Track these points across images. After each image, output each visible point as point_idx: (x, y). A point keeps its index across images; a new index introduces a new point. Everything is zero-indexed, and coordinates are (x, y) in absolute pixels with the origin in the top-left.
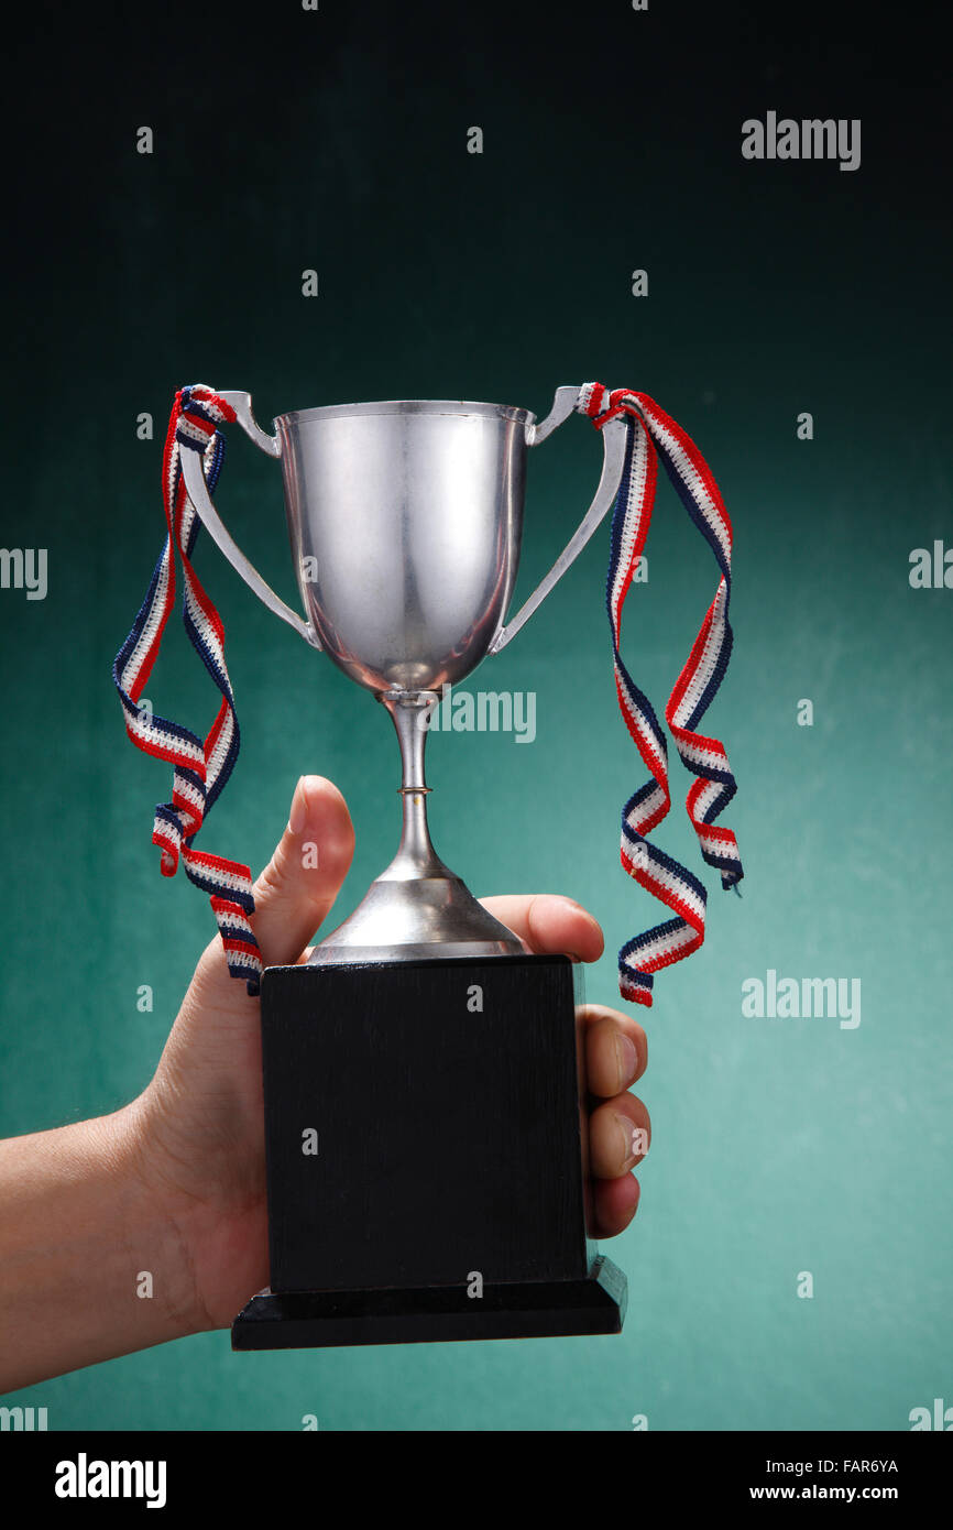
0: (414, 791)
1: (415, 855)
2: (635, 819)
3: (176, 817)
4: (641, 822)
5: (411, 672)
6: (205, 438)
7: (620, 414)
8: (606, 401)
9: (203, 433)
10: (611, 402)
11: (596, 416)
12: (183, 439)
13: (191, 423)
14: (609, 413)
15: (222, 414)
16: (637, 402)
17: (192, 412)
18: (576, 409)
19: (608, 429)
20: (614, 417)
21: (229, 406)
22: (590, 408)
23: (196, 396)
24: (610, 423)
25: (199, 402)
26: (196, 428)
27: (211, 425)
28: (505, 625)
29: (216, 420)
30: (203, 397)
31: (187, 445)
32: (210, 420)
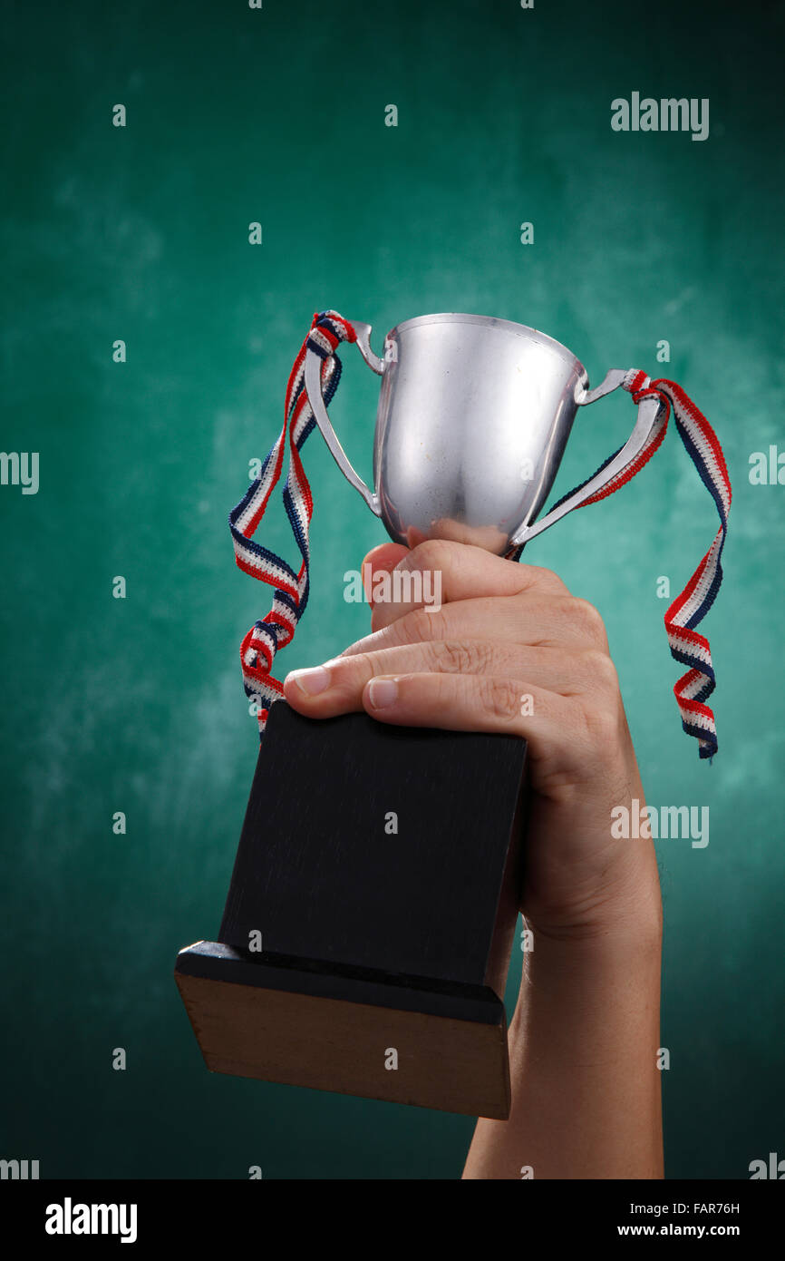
3: (274, 632)
6: (328, 348)
7: (655, 395)
8: (646, 384)
9: (329, 343)
10: (651, 386)
11: (636, 392)
12: (312, 345)
13: (320, 334)
14: (646, 392)
15: (345, 332)
16: (670, 391)
17: (324, 325)
18: (622, 384)
19: (643, 404)
20: (650, 395)
21: (353, 330)
22: (633, 386)
23: (329, 317)
24: (646, 399)
25: (331, 320)
26: (324, 338)
27: (335, 339)
28: (530, 524)
29: (340, 336)
30: (333, 317)
31: (313, 350)
32: (336, 335)
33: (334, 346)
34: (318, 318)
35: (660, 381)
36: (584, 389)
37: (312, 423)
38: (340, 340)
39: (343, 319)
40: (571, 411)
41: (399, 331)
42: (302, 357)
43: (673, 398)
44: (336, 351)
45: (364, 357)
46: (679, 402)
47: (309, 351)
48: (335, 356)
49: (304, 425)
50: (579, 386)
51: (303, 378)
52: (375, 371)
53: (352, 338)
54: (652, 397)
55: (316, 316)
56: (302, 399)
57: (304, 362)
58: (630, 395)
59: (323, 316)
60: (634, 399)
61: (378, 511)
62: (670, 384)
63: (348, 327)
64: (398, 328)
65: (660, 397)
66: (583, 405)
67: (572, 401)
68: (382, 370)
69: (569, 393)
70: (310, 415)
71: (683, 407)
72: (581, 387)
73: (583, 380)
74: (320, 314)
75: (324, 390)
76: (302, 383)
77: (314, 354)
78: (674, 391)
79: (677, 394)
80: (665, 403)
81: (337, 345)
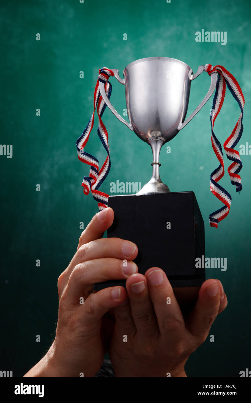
0: (156, 163)
1: (155, 177)
2: (214, 178)
3: (90, 180)
4: (216, 179)
5: (157, 133)
6: (106, 80)
7: (216, 71)
8: (212, 68)
9: (105, 78)
10: (214, 68)
11: (209, 71)
12: (100, 80)
13: (102, 75)
14: (212, 71)
15: (110, 73)
16: (220, 69)
17: (103, 72)
18: (204, 70)
19: (212, 75)
20: (214, 72)
21: (112, 72)
22: (207, 70)
23: (104, 69)
24: (213, 73)
25: (104, 70)
26: (104, 77)
27: (107, 76)
28: (183, 122)
29: (109, 75)
30: (105, 69)
31: (101, 82)
32: (107, 75)
33: (108, 79)
34: (100, 71)
35: (216, 66)
36: (192, 74)
37: (105, 105)
38: (109, 76)
39: (108, 69)
40: (189, 82)
41: (127, 69)
42: (98, 84)
43: (222, 71)
44: (109, 80)
45: (118, 80)
46: (224, 72)
47: (99, 82)
48: (108, 82)
49: (102, 107)
50: (190, 74)
51: (99, 91)
52: (122, 84)
53: (113, 75)
54: (215, 72)
55: (100, 70)
56: (100, 98)
57: (99, 86)
58: (207, 73)
59: (102, 70)
60: (209, 74)
61: (132, 129)
62: (220, 67)
63: (111, 71)
64: (127, 67)
65: (217, 72)
66: (193, 80)
67: (189, 79)
68: (124, 83)
69: (187, 77)
70: (104, 103)
71: (225, 73)
72: (191, 74)
73: (191, 71)
74: (101, 69)
75: (107, 94)
76: (100, 93)
77: (101, 83)
78: (222, 68)
79: (223, 70)
80: (220, 73)
81: (108, 78)
